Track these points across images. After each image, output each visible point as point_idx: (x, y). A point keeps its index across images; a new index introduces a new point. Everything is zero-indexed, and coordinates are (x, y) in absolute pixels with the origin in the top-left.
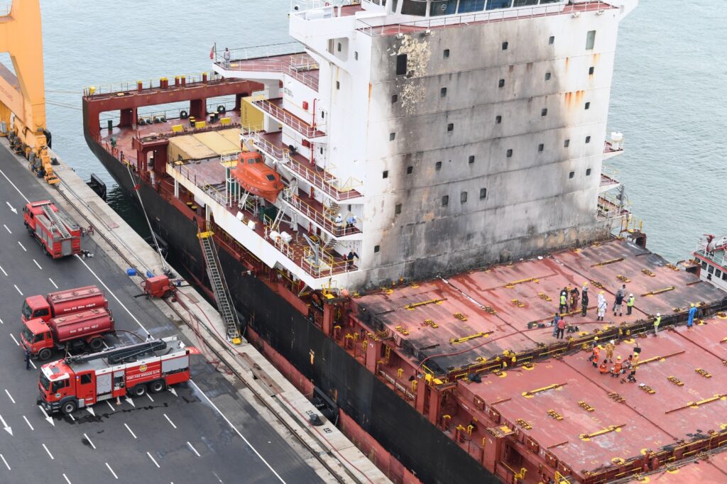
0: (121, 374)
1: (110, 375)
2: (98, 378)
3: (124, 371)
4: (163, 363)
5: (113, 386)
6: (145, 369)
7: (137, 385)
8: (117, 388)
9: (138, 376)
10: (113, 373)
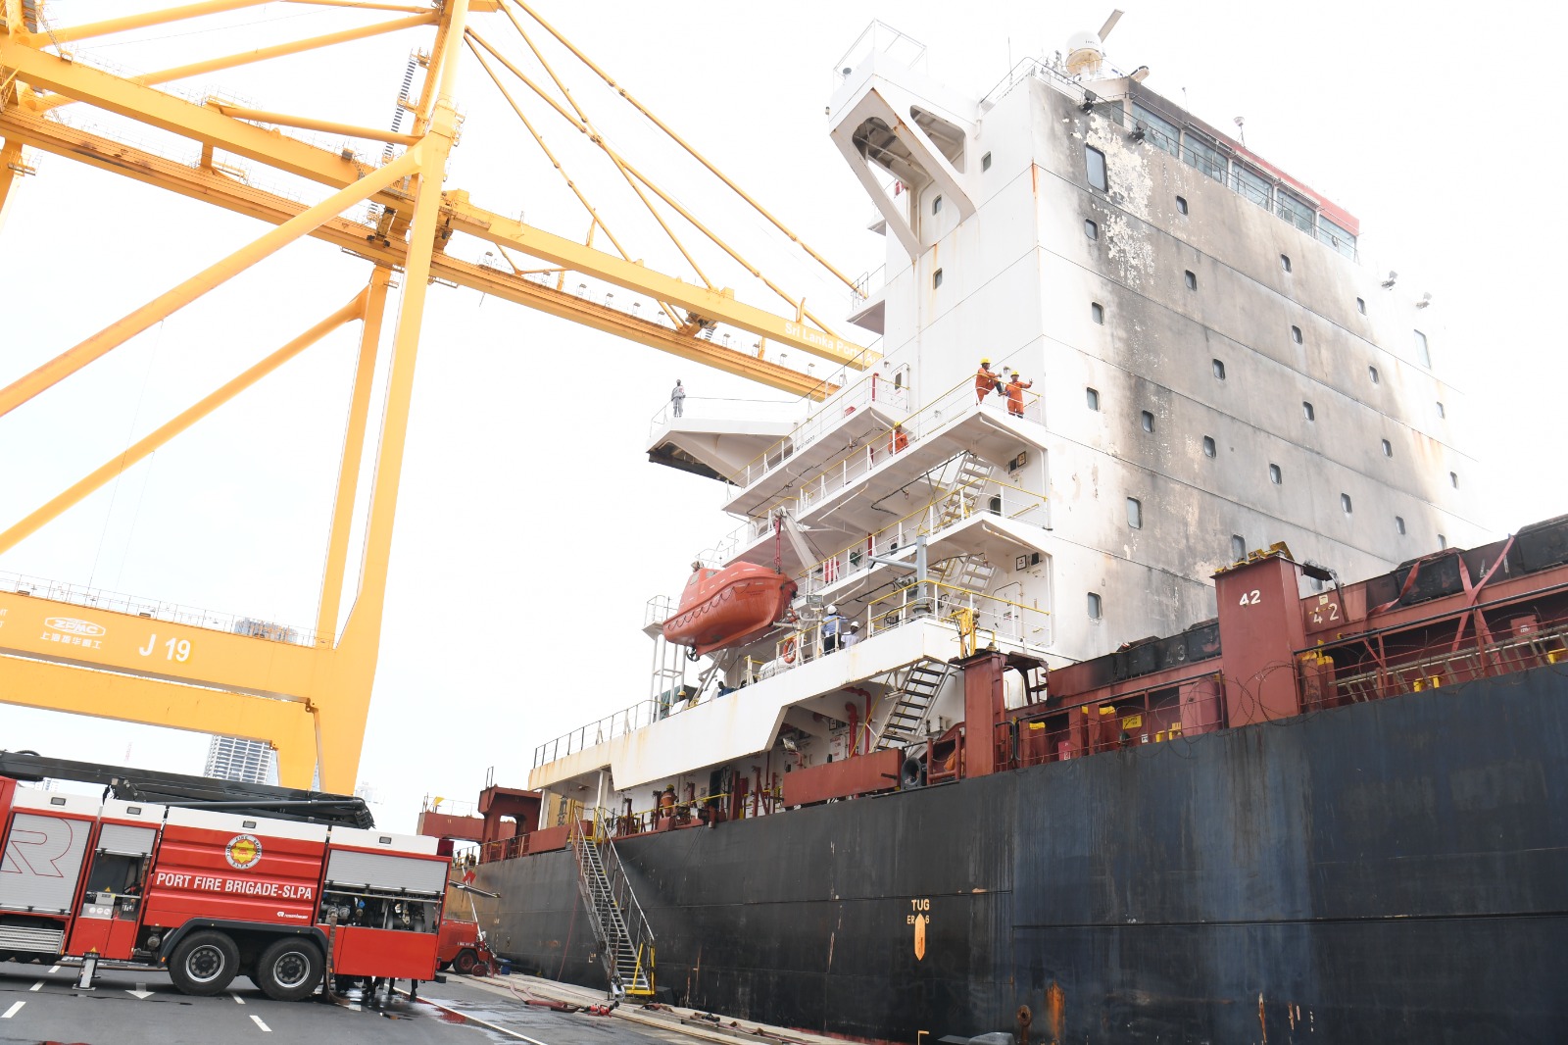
0: (137, 845)
1: (84, 829)
2: (19, 821)
3: (149, 836)
4: (335, 857)
5: (83, 895)
6: (249, 859)
7: (197, 928)
8: (101, 910)
9: (212, 882)
10: (97, 826)
